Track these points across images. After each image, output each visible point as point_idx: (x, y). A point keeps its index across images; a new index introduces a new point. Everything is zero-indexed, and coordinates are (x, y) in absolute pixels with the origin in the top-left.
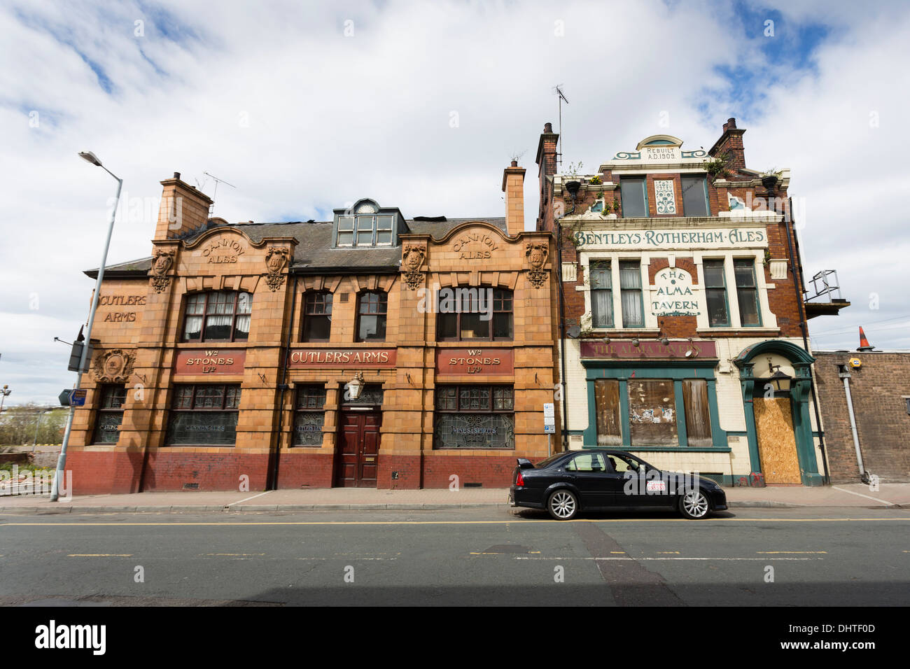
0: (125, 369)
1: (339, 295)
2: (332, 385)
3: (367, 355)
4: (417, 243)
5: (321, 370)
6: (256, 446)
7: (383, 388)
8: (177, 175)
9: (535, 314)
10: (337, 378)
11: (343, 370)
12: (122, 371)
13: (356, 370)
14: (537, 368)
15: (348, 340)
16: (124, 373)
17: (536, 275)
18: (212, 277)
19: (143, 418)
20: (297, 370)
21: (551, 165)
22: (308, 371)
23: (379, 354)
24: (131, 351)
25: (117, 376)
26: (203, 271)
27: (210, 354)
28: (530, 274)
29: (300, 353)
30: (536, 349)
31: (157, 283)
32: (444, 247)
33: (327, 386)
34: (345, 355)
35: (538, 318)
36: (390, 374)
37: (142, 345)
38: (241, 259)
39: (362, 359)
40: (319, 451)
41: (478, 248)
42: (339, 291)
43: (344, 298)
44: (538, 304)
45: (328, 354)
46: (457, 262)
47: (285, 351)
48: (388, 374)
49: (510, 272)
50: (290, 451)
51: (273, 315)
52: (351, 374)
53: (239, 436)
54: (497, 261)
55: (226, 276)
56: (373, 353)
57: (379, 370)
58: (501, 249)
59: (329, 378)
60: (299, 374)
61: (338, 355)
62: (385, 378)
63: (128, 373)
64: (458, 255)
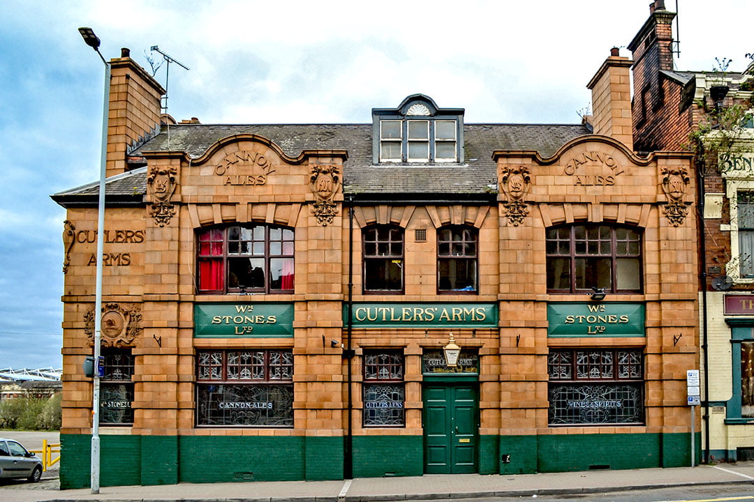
0: (128, 329)
1: (414, 232)
2: (413, 349)
3: (457, 311)
4: (518, 161)
5: (397, 330)
6: (323, 426)
7: (480, 353)
8: (126, 52)
9: (673, 261)
10: (419, 341)
11: (426, 331)
12: (124, 332)
13: (444, 330)
14: (675, 327)
15: (430, 293)
16: (127, 334)
17: (675, 210)
18: (234, 204)
19: (166, 393)
20: (366, 330)
21: (665, 57)
22: (380, 332)
23: (473, 310)
24: (131, 305)
25: (119, 338)
26: (221, 196)
27: (243, 311)
28: (667, 208)
29: (368, 309)
30: (676, 305)
31: (158, 213)
32: (553, 168)
33: (406, 352)
34: (430, 311)
35: (677, 265)
36: (489, 336)
37: (150, 297)
38: (271, 180)
39: (451, 318)
40: (403, 432)
41: (597, 171)
42: (413, 226)
43: (421, 235)
44: (677, 248)
45: (404, 310)
46: (570, 190)
47: (347, 305)
48: (487, 336)
49: (641, 204)
50: (365, 432)
51: (328, 259)
52: (437, 336)
53: (298, 415)
54: (622, 189)
55: (253, 204)
56: (465, 310)
57: (474, 331)
58: (627, 174)
59: (408, 341)
60: (367, 336)
61: (419, 311)
62: (483, 341)
63: (134, 334)
64: (570, 180)
